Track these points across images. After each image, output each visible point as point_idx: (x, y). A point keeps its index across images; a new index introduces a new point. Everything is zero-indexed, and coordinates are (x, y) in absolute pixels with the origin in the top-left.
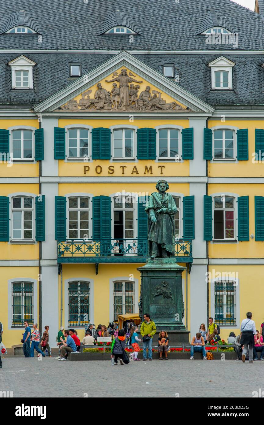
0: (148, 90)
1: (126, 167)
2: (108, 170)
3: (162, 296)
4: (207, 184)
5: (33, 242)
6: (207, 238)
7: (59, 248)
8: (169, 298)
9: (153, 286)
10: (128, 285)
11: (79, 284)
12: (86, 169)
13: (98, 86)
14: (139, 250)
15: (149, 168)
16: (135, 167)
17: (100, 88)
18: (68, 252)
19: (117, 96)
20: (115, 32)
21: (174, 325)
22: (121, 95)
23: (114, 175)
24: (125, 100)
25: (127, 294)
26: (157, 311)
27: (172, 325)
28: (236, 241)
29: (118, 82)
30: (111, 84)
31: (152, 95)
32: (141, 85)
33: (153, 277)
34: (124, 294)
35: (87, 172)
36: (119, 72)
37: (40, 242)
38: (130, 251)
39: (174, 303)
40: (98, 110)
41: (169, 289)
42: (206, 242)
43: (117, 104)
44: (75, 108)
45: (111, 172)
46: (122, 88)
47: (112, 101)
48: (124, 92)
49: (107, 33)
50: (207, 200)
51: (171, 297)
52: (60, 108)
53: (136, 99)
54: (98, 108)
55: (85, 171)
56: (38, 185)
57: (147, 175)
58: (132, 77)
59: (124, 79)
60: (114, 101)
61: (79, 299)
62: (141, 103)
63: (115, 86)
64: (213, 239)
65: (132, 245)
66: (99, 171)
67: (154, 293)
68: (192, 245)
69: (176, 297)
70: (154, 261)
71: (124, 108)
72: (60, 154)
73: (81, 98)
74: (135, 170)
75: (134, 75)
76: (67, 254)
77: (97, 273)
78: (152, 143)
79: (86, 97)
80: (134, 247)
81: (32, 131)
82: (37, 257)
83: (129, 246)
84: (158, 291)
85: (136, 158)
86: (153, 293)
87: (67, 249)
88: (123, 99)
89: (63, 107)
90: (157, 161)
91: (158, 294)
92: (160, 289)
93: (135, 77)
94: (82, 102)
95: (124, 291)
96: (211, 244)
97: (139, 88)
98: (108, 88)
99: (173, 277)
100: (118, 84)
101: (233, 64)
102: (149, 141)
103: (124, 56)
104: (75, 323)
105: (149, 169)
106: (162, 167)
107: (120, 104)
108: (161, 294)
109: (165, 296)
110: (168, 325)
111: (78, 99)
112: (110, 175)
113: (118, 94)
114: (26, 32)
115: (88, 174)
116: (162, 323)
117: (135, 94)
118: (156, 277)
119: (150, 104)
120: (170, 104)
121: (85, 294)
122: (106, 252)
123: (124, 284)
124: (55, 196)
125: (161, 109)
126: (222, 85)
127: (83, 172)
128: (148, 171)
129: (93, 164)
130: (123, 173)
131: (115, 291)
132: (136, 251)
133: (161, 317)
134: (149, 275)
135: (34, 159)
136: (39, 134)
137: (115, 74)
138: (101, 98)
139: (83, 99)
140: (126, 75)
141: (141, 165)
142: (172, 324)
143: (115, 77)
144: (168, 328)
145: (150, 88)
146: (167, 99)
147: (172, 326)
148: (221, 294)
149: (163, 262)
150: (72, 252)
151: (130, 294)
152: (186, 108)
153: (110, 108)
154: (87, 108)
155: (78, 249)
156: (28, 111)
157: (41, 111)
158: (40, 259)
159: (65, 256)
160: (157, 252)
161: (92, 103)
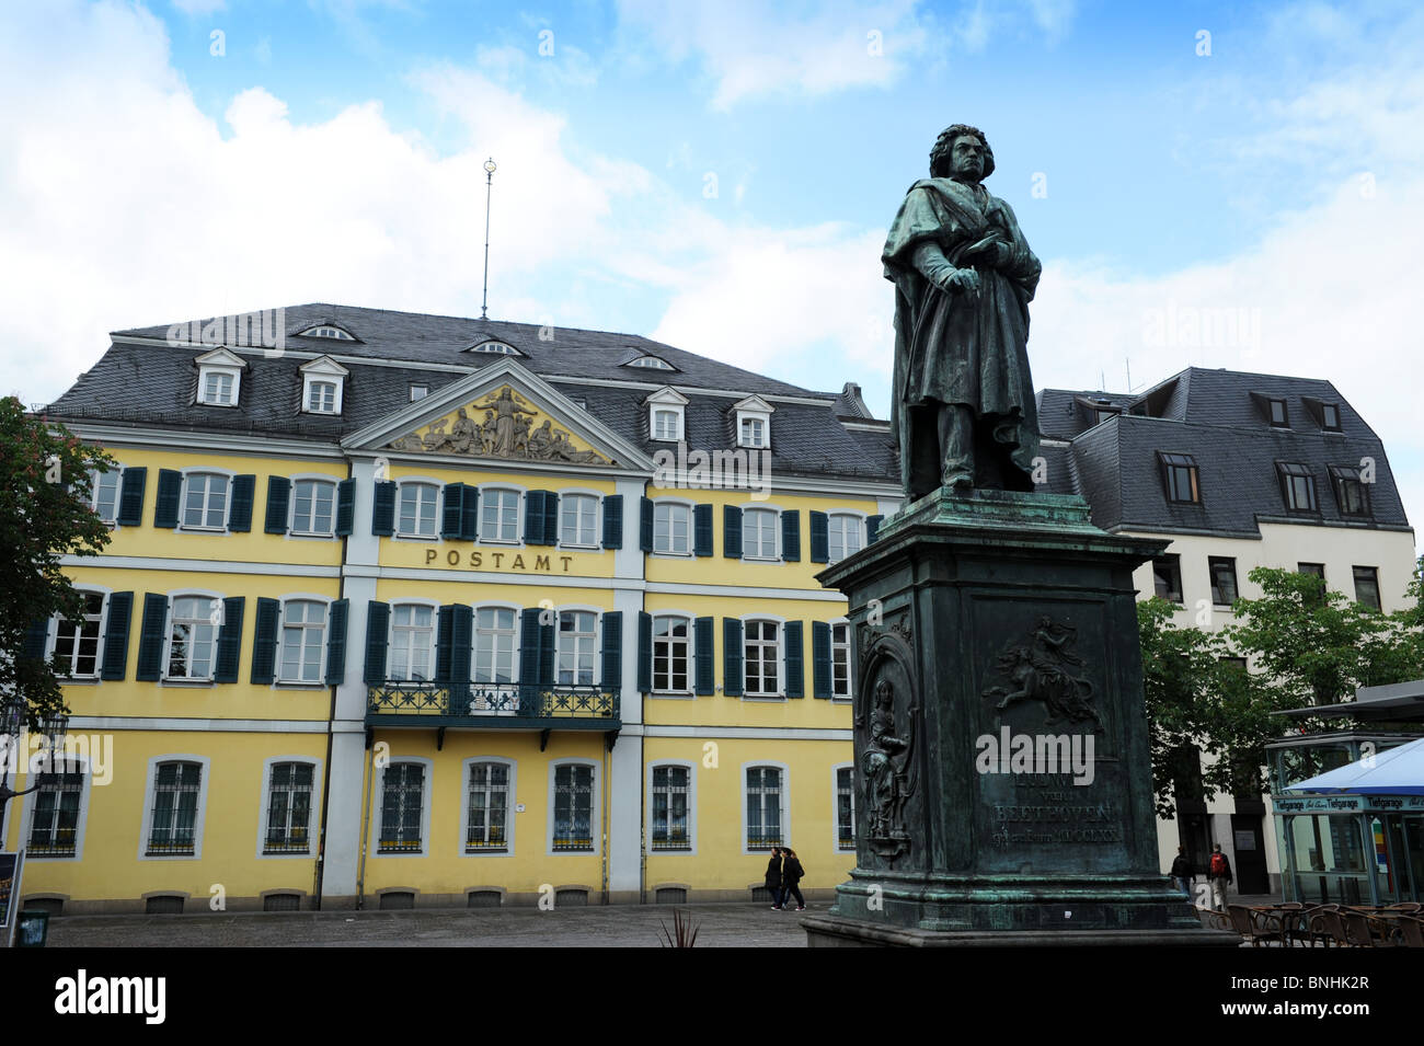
0: (547, 427)
1: (502, 555)
2: (470, 559)
3: (1043, 705)
4: (644, 592)
5: (322, 686)
6: (643, 686)
7: (370, 698)
8: (1081, 720)
9: (990, 644)
10: (497, 772)
11: (404, 768)
12: (431, 556)
13: (459, 413)
14: (522, 705)
15: (543, 558)
16: (519, 557)
17: (462, 416)
18: (388, 705)
19: (492, 432)
20: (487, 350)
21: (1130, 894)
22: (500, 432)
23: (480, 569)
24: (506, 440)
25: (495, 789)
26: (1020, 799)
27: (1116, 893)
28: (691, 695)
29: (495, 409)
30: (484, 412)
31: (554, 436)
32: (535, 419)
33: (987, 592)
34: (489, 790)
35: (431, 561)
36: (498, 394)
37: (334, 688)
38: (506, 705)
39: (1113, 755)
40: (457, 452)
41: (1077, 663)
42: (640, 695)
43: (491, 446)
44: (415, 447)
45: (476, 563)
46: (502, 421)
47: (483, 441)
48: (505, 428)
49: (475, 350)
50: (645, 621)
51: (1095, 711)
52: (388, 446)
53: (525, 441)
54: (458, 449)
55: (429, 558)
56: (338, 581)
57: (539, 571)
58: (521, 404)
59: (505, 404)
60: (487, 441)
61: (403, 797)
62: (534, 447)
63: (489, 415)
64: (653, 690)
65: (510, 694)
66: (454, 560)
67: (995, 688)
68: (619, 699)
69: (1119, 714)
70: (971, 504)
71: (505, 454)
72: (383, 526)
73: (428, 431)
74: (519, 563)
75: (523, 400)
76: (386, 709)
77: (440, 749)
78: (552, 516)
79: (436, 431)
80: (515, 699)
81: (334, 484)
82: (327, 716)
83: (505, 696)
84: (1023, 672)
85: (522, 542)
86: (990, 686)
87: (386, 698)
88: (503, 436)
89: (394, 445)
90: (557, 548)
91: (1021, 693)
92: (1029, 662)
93: (524, 404)
94: (430, 438)
95: (489, 784)
96: (649, 699)
97: (531, 423)
98: (478, 418)
99: (1096, 596)
100: (495, 414)
101: (686, 402)
102: (547, 513)
103: (508, 366)
104: (391, 844)
105: (543, 562)
106: (566, 559)
107: (496, 447)
108: (1035, 697)
109: (1063, 710)
110: (1101, 895)
111: (423, 433)
112: (474, 569)
113: (495, 430)
114: (337, 336)
115: (434, 564)
116: (1054, 877)
117: (525, 431)
118: (1001, 592)
119: (551, 450)
120: (584, 453)
121: (415, 787)
122: (460, 707)
123: (489, 769)
124: (370, 602)
125: (568, 459)
126: (666, 433)
127: (425, 560)
128: (542, 565)
129: (442, 548)
130: (498, 566)
131: (473, 782)
132: (518, 708)
133: (1044, 842)
134: (961, 577)
135: (334, 534)
136: (348, 490)
137: (491, 396)
138: (465, 434)
139: (432, 434)
140: (510, 399)
141: (530, 554)
142: (1116, 885)
143: (491, 401)
144: (1103, 914)
145: (550, 424)
146: (579, 445)
147: (1121, 901)
148: (664, 792)
149: (1023, 512)
150: (396, 705)
151: (501, 788)
152: (610, 461)
153: (479, 451)
154: (438, 448)
155: (408, 699)
156: (329, 446)
157: (354, 446)
158: (332, 718)
159: (381, 712)
160: (972, 462)
161: (448, 442)
